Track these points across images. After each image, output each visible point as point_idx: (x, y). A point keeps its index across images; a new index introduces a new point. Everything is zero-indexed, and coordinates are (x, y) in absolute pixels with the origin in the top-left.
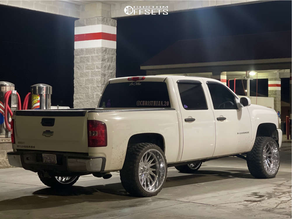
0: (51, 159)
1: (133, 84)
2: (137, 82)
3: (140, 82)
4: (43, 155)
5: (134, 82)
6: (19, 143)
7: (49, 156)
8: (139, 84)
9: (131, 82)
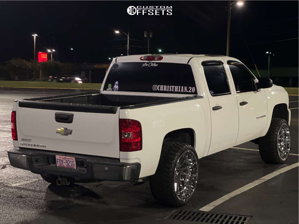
0: (68, 162)
1: (147, 65)
2: (153, 62)
3: (157, 63)
4: (57, 157)
5: (149, 63)
6: (23, 140)
7: (65, 158)
8: (155, 65)
9: (145, 63)
